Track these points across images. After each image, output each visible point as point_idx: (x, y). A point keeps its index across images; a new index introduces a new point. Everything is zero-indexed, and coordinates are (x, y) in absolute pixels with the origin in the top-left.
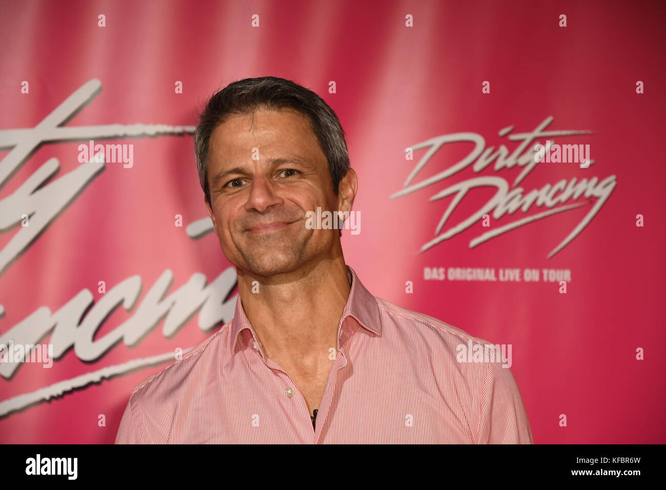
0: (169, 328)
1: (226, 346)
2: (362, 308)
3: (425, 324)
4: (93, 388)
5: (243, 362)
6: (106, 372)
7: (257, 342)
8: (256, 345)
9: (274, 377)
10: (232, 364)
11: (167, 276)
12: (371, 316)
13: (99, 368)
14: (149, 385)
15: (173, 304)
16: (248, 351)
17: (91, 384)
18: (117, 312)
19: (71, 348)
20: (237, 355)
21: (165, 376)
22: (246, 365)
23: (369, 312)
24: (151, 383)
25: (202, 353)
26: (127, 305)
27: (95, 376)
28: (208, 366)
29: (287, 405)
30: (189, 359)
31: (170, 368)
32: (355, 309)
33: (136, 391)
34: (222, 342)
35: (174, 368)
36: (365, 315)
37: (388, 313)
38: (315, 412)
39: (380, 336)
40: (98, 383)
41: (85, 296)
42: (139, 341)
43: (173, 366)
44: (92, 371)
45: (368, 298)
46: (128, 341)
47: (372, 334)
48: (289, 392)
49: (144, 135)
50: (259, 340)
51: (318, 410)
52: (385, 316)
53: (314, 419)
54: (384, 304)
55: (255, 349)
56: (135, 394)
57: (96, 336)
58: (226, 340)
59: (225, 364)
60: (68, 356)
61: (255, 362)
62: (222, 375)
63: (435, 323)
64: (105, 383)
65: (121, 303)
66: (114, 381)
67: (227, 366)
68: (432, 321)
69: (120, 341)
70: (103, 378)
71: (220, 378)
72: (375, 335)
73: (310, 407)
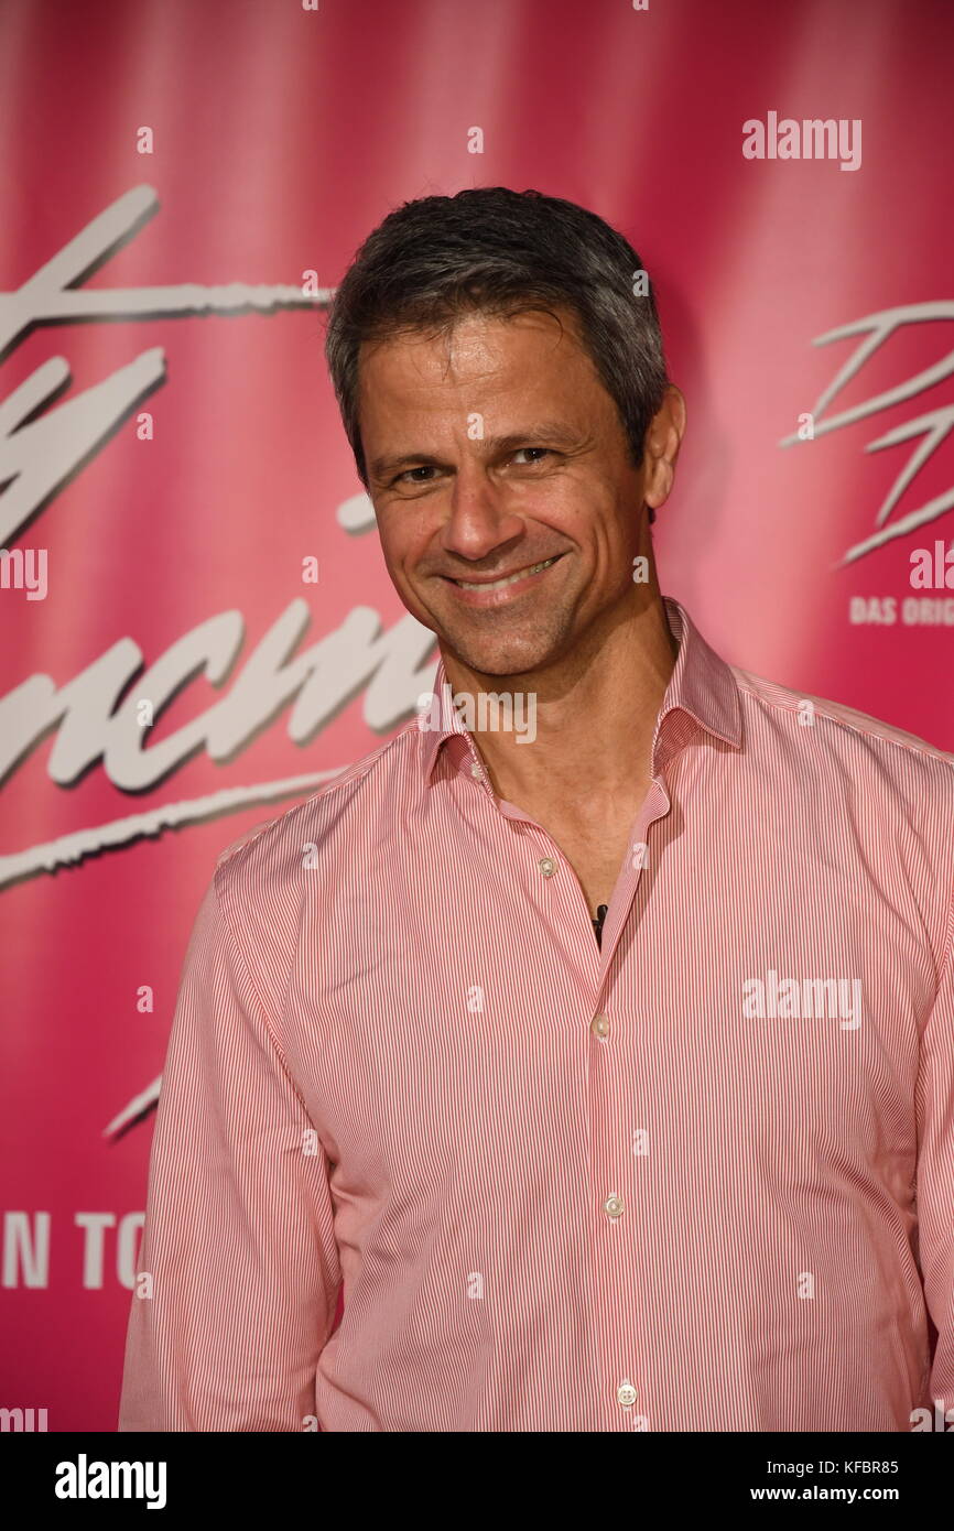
0: (301, 724)
1: (412, 766)
2: (702, 691)
3: (837, 724)
4: (143, 847)
5: (448, 803)
6: (172, 813)
7: (480, 763)
8: (477, 770)
9: (515, 837)
10: (425, 806)
11: (296, 614)
12: (722, 708)
13: (157, 805)
14: (253, 846)
15: (311, 672)
16: (459, 782)
17: (139, 838)
18: (192, 689)
19: (97, 763)
20: (437, 788)
21: (285, 829)
22: (455, 806)
23: (718, 699)
24: (256, 843)
25: (361, 780)
26: (213, 673)
27: (147, 822)
28: (375, 810)
29: (541, 894)
30: (334, 794)
31: (296, 812)
32: (688, 692)
33: (225, 859)
34: (404, 759)
35: (305, 812)
36: (708, 703)
37: (758, 701)
38: (602, 911)
39: (742, 750)
40: (154, 837)
41: (126, 654)
42: (240, 749)
43: (301, 808)
44: (142, 810)
45: (715, 666)
46: (218, 749)
47: (722, 746)
48: (547, 867)
49: (248, 308)
50: (483, 760)
51: (607, 908)
52: (750, 704)
53: (598, 926)
54: (749, 681)
55: (474, 779)
56: (223, 865)
57: (148, 738)
58: (412, 755)
59: (411, 808)
60: (92, 778)
61: (473, 803)
62: (406, 829)
63: (859, 721)
64: (168, 836)
65: (200, 669)
66: (188, 833)
67: (416, 810)
68: (852, 718)
69: (200, 748)
70: (164, 827)
71: (401, 836)
72: (727, 748)
73: (592, 901)
